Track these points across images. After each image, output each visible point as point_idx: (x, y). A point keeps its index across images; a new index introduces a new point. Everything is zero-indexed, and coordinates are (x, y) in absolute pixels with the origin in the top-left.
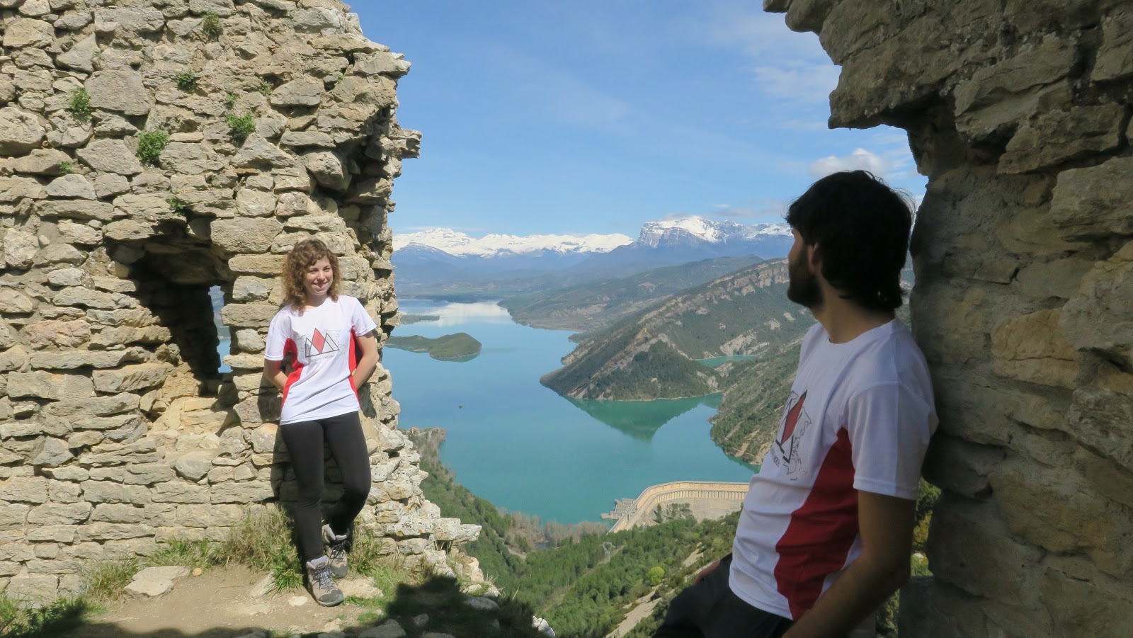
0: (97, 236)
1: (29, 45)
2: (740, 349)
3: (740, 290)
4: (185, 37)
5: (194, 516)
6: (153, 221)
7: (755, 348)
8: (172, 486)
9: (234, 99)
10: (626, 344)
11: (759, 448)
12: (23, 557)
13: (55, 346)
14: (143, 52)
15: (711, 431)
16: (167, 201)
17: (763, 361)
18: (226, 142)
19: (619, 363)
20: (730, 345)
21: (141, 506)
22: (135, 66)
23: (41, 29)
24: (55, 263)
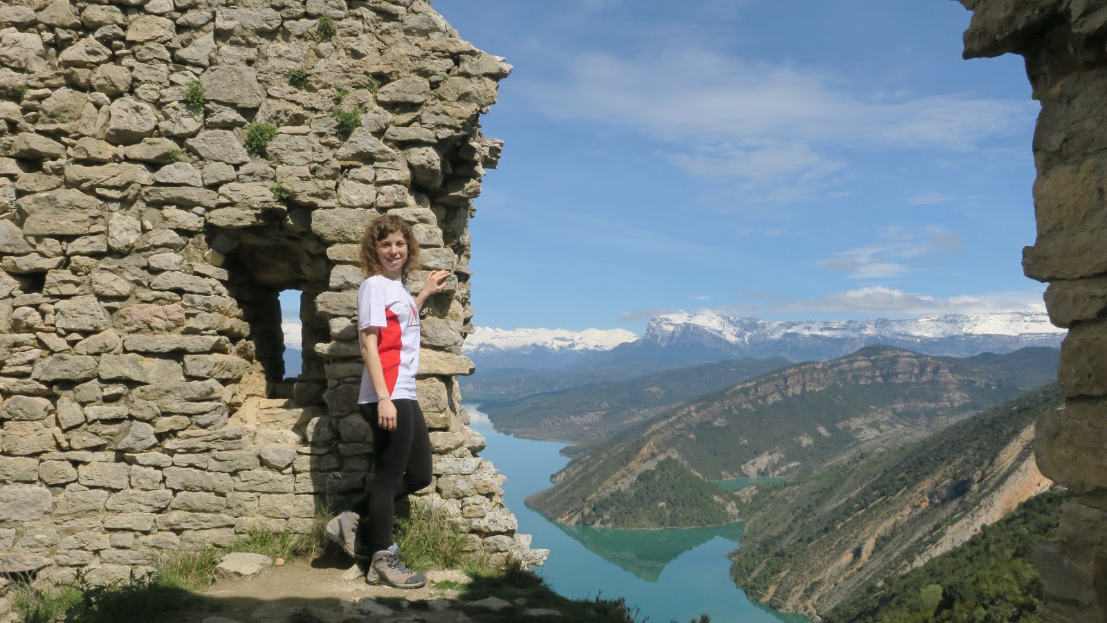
0: (199, 222)
1: (151, 40)
2: (766, 469)
3: (764, 398)
4: (299, 37)
5: (277, 505)
6: (257, 209)
7: (783, 469)
8: (256, 474)
9: (343, 95)
10: (628, 460)
11: (789, 591)
12: (98, 545)
13: (149, 330)
14: (258, 49)
15: (731, 569)
16: (271, 190)
17: (793, 484)
18: (332, 135)
19: (619, 482)
20: (753, 464)
21: (223, 495)
22: (250, 62)
23: (163, 25)
24: (156, 247)
